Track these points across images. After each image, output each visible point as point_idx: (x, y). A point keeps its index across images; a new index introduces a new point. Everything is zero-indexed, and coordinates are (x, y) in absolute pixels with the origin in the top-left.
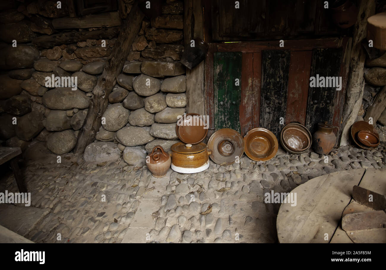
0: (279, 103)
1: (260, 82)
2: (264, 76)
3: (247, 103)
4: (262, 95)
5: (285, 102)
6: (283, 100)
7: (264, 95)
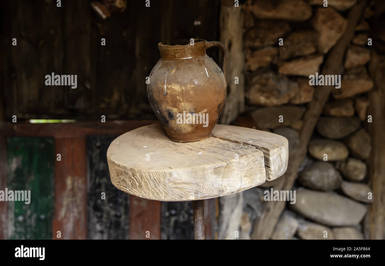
0: (116, 216)
1: (85, 183)
2: (91, 173)
3: (65, 217)
4: (88, 204)
5: (126, 213)
6: (122, 210)
7: (92, 203)
